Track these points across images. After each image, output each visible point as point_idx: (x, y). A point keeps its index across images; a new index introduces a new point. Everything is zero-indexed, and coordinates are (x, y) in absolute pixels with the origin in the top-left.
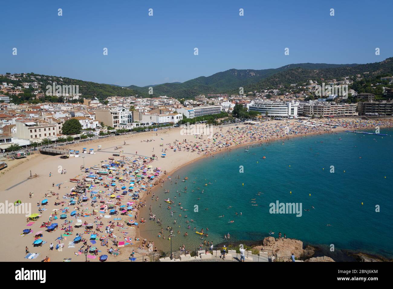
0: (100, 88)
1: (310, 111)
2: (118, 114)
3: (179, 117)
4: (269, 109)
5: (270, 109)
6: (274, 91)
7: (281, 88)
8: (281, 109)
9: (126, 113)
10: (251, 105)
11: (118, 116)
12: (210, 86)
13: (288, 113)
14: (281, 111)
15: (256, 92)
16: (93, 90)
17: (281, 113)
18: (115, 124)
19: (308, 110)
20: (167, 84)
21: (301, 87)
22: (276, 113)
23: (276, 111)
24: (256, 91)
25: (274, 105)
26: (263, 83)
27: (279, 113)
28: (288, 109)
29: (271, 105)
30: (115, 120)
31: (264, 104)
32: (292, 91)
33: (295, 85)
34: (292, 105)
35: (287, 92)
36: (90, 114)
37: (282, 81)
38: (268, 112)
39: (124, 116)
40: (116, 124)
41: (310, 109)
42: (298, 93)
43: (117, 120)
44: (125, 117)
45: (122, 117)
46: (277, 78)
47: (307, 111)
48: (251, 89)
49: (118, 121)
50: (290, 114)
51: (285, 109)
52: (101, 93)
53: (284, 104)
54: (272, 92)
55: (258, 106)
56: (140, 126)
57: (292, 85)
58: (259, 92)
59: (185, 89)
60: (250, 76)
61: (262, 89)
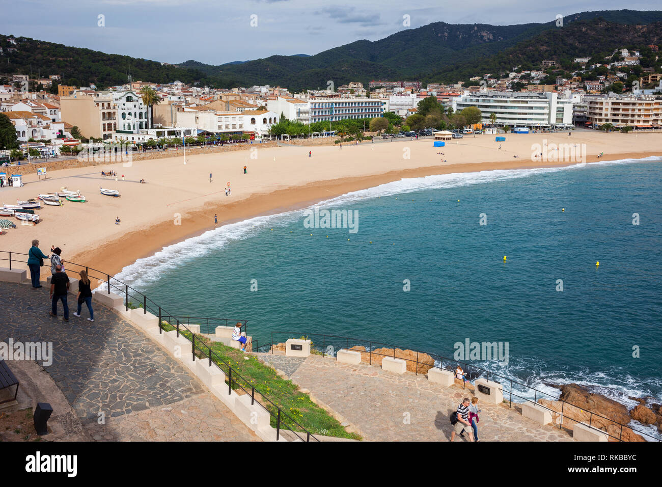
0: (106, 65)
1: (603, 115)
2: (114, 108)
3: (270, 119)
4: (501, 107)
5: (505, 107)
6: (533, 74)
7: (552, 68)
8: (531, 108)
9: (135, 106)
10: (459, 100)
11: (114, 113)
12: (381, 64)
13: (549, 119)
14: (531, 114)
15: (489, 77)
16: (90, 68)
17: (531, 119)
18: (107, 133)
19: (597, 111)
20: (275, 59)
21: (598, 65)
22: (519, 119)
23: (519, 114)
24: (488, 75)
25: (516, 98)
26: (507, 55)
27: (526, 119)
28: (550, 108)
29: (509, 98)
30: (107, 122)
31: (492, 97)
32: (578, 75)
33: (586, 60)
34: (558, 98)
35: (564, 78)
36: (47, 108)
37: (555, 52)
38: (498, 115)
39: (130, 114)
40: (110, 132)
41: (604, 109)
42: (592, 78)
43: (112, 122)
44: (133, 114)
45: (123, 115)
46: (542, 45)
47: (596, 114)
48: (477, 69)
49: (115, 124)
50: (553, 121)
51: (543, 108)
52: (107, 75)
53: (541, 96)
54: (527, 77)
55: (478, 101)
56: (166, 136)
57: (578, 60)
58: (498, 78)
59: (318, 70)
60: (481, 41)
61: (504, 69)
